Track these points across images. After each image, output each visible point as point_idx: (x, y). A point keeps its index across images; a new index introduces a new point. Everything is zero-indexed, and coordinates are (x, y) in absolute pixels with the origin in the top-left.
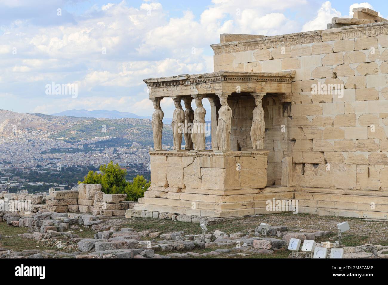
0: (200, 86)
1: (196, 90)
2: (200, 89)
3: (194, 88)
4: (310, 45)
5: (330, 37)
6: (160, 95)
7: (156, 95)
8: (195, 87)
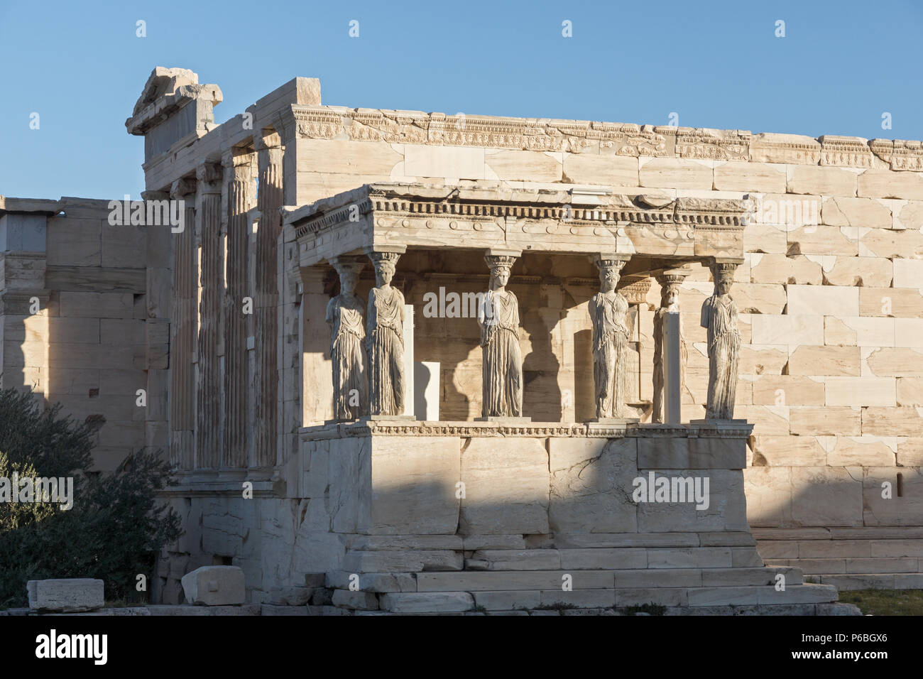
0: (644, 230)
1: (627, 240)
2: (640, 240)
3: (616, 234)
4: (710, 163)
5: (779, 153)
6: (437, 240)
7: (415, 238)
8: (622, 231)
